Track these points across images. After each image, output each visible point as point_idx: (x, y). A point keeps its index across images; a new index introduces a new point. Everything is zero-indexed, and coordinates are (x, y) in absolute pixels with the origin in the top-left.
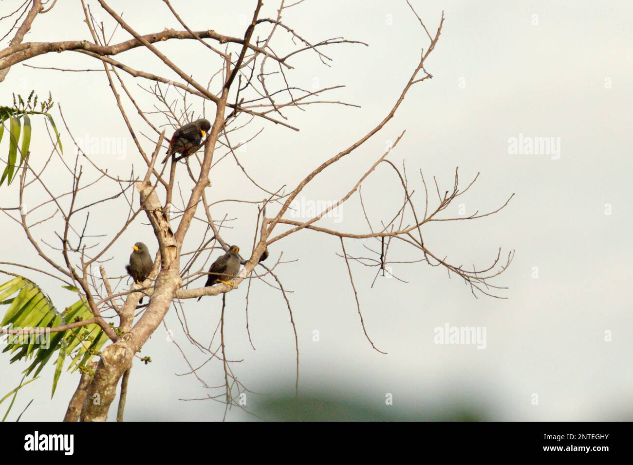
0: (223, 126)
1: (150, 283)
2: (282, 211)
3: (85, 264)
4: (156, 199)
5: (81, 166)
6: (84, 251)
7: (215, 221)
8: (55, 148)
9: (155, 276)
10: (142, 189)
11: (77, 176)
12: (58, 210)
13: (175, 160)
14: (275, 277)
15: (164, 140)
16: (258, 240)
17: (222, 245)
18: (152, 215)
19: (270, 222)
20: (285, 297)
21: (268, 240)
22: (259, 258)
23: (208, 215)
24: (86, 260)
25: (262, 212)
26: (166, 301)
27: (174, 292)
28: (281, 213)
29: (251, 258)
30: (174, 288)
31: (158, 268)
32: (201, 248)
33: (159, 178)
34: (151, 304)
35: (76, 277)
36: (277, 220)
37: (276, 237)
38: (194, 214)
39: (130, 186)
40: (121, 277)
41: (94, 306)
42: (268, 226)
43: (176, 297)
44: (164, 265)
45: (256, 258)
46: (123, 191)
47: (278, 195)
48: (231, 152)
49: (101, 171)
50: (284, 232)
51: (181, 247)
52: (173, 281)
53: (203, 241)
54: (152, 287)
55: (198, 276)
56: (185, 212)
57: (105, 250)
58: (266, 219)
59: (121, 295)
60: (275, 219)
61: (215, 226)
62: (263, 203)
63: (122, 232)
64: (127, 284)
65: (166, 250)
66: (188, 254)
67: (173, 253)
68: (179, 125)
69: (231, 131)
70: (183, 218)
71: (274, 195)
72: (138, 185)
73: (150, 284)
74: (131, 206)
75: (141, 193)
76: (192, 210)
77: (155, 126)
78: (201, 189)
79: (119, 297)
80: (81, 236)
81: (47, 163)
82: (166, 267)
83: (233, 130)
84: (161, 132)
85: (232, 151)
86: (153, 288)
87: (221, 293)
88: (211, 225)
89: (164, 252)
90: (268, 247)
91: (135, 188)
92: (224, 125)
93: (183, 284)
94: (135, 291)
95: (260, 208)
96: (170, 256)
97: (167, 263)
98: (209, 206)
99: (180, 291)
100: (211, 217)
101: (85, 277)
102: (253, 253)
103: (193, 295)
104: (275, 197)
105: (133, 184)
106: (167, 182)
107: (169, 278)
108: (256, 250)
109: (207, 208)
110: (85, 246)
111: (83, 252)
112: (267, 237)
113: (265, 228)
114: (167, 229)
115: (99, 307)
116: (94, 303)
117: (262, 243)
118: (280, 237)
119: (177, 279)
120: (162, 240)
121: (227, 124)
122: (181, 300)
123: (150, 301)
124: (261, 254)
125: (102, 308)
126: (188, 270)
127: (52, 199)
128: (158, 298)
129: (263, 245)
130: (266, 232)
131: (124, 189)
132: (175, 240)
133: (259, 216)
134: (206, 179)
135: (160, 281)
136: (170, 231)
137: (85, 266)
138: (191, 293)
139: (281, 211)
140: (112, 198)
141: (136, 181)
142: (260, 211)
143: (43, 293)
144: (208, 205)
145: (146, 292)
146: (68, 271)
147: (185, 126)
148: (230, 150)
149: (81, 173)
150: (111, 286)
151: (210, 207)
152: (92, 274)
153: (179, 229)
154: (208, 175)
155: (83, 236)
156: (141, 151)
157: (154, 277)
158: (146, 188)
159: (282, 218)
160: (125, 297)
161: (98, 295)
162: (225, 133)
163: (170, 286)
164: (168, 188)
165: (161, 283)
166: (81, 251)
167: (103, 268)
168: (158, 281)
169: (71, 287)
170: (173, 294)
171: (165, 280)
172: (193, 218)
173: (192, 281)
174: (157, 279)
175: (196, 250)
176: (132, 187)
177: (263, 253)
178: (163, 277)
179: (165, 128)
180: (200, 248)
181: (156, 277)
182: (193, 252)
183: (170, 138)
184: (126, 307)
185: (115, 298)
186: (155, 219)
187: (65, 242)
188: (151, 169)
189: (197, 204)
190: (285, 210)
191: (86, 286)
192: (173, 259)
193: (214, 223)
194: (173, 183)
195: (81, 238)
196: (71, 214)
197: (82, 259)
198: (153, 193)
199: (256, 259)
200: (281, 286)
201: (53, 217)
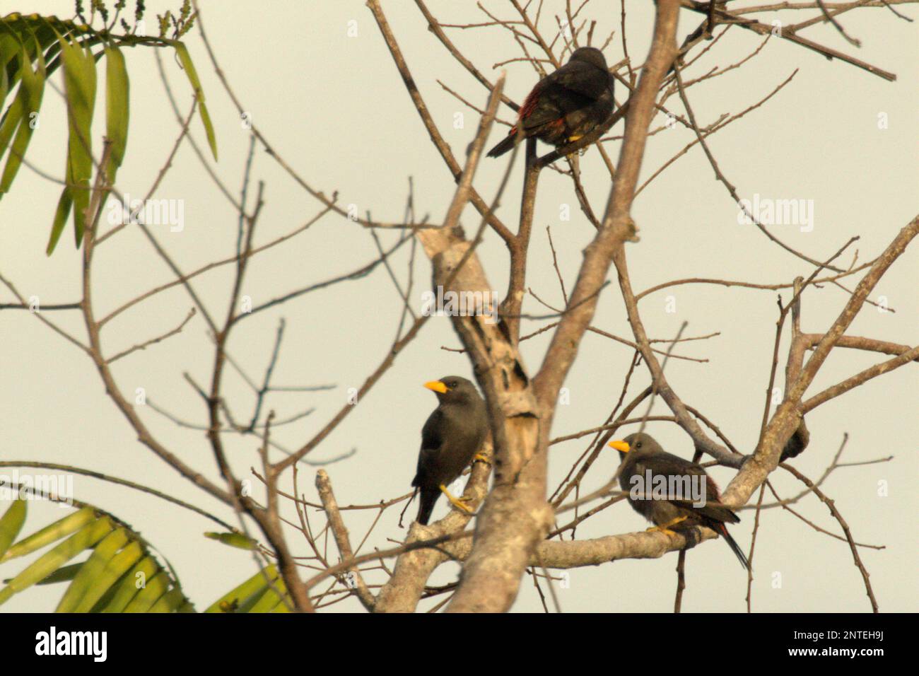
0: (672, 68)
1: (463, 521)
2: (849, 313)
3: (273, 466)
4: (478, 279)
5: (261, 185)
6: (272, 429)
7: (655, 341)
8: (185, 131)
9: (477, 502)
10: (438, 249)
11: (250, 211)
12: (193, 310)
13: (534, 164)
14: (830, 503)
15: (503, 107)
16: (777, 398)
17: (676, 413)
18: (467, 325)
19: (814, 345)
20: (858, 563)
21: (806, 397)
22: (779, 448)
23: (635, 324)
24: (275, 457)
25: (789, 316)
26: (508, 576)
27: (532, 548)
28: (845, 320)
29: (758, 451)
30: (530, 537)
31: (485, 479)
32: (615, 418)
33: (489, 218)
34: (465, 585)
35: (245, 506)
36: (833, 337)
37: (832, 388)
38: (588, 322)
39: (402, 241)
40: (383, 505)
41: (298, 590)
42: (808, 354)
43: (539, 565)
44: (501, 471)
45: (772, 447)
46: (384, 258)
47: (833, 268)
48: (699, 144)
49: (320, 196)
50: (853, 373)
51: (550, 419)
52: (528, 516)
53: (621, 400)
54: (467, 535)
55: (600, 501)
56: (563, 314)
57: (331, 426)
58: (803, 335)
59: (380, 555)
60: (828, 335)
61: (656, 354)
62: (791, 289)
63: (380, 372)
64: (401, 526)
65: (508, 427)
66: (577, 436)
67: (529, 436)
68: (552, 60)
69: (704, 78)
70: (557, 333)
71: (822, 266)
72: (426, 238)
73: (464, 526)
74: (406, 299)
75: (437, 260)
76: (582, 310)
77: (477, 67)
78: (611, 249)
79: (377, 563)
80: (260, 386)
81: (163, 173)
82: (507, 478)
83: (708, 76)
84: (493, 81)
85: (701, 139)
86: (470, 539)
87: (668, 551)
88: (642, 352)
89: (503, 434)
90: (806, 416)
91: (419, 246)
92: (676, 63)
93: (560, 525)
94: (419, 545)
95: (785, 305)
96: (520, 445)
97: (510, 464)
98: (636, 299)
99: (549, 547)
100: (643, 331)
101: (273, 505)
102: (763, 436)
103: (588, 557)
104: (826, 273)
105: (412, 235)
106: (513, 228)
107: (518, 509)
108: (771, 427)
109: (631, 303)
110: (272, 416)
111: (267, 434)
112: (804, 389)
113: (798, 361)
114: (512, 365)
115: (314, 592)
116: (299, 580)
117: (790, 404)
118: (841, 389)
119: (539, 510)
120: (497, 398)
121: (687, 59)
122: (553, 572)
123: (462, 576)
124: (787, 437)
125: (328, 593)
126: (576, 484)
127: (175, 278)
128: (485, 565)
129: (791, 410)
130: (800, 374)
131: (386, 249)
132: (534, 399)
133: (780, 326)
134: (623, 219)
135: (490, 515)
136: (519, 372)
137: (273, 472)
138: (582, 550)
139: (844, 313)
140: (352, 276)
141: (423, 225)
142: (784, 312)
143: (154, 559)
144: (636, 292)
145: (450, 548)
146: (223, 485)
147: (566, 65)
148: (695, 137)
149: (260, 204)
150: (349, 530)
151: (640, 302)
152: (300, 498)
153: (547, 365)
154: (628, 208)
155: (265, 389)
156: (436, 138)
157: (475, 506)
158: (449, 247)
159: (847, 333)
160: (390, 563)
161: (318, 557)
162: (680, 88)
163: (520, 532)
164: (517, 247)
165: (493, 521)
166: (261, 431)
167: (328, 479)
168: (484, 518)
169: (232, 537)
170: (529, 555)
171: (506, 514)
172: (588, 333)
173: (587, 515)
174: (482, 511)
175: (601, 424)
176: (409, 244)
177: (791, 434)
178: (498, 506)
179: (505, 72)
180: (610, 419)
181: (481, 504)
182: (592, 432)
183: (520, 101)
184: (394, 590)
185: (361, 566)
186: (475, 337)
187: (214, 403)
188: (464, 190)
189: (596, 294)
190: (857, 311)
191: (277, 532)
192: (528, 453)
193: (653, 346)
194: (528, 232)
195: (261, 394)
196: (231, 321)
197: (264, 453)
198: (470, 261)
199: (773, 453)
200: (846, 530)
201: (179, 330)
